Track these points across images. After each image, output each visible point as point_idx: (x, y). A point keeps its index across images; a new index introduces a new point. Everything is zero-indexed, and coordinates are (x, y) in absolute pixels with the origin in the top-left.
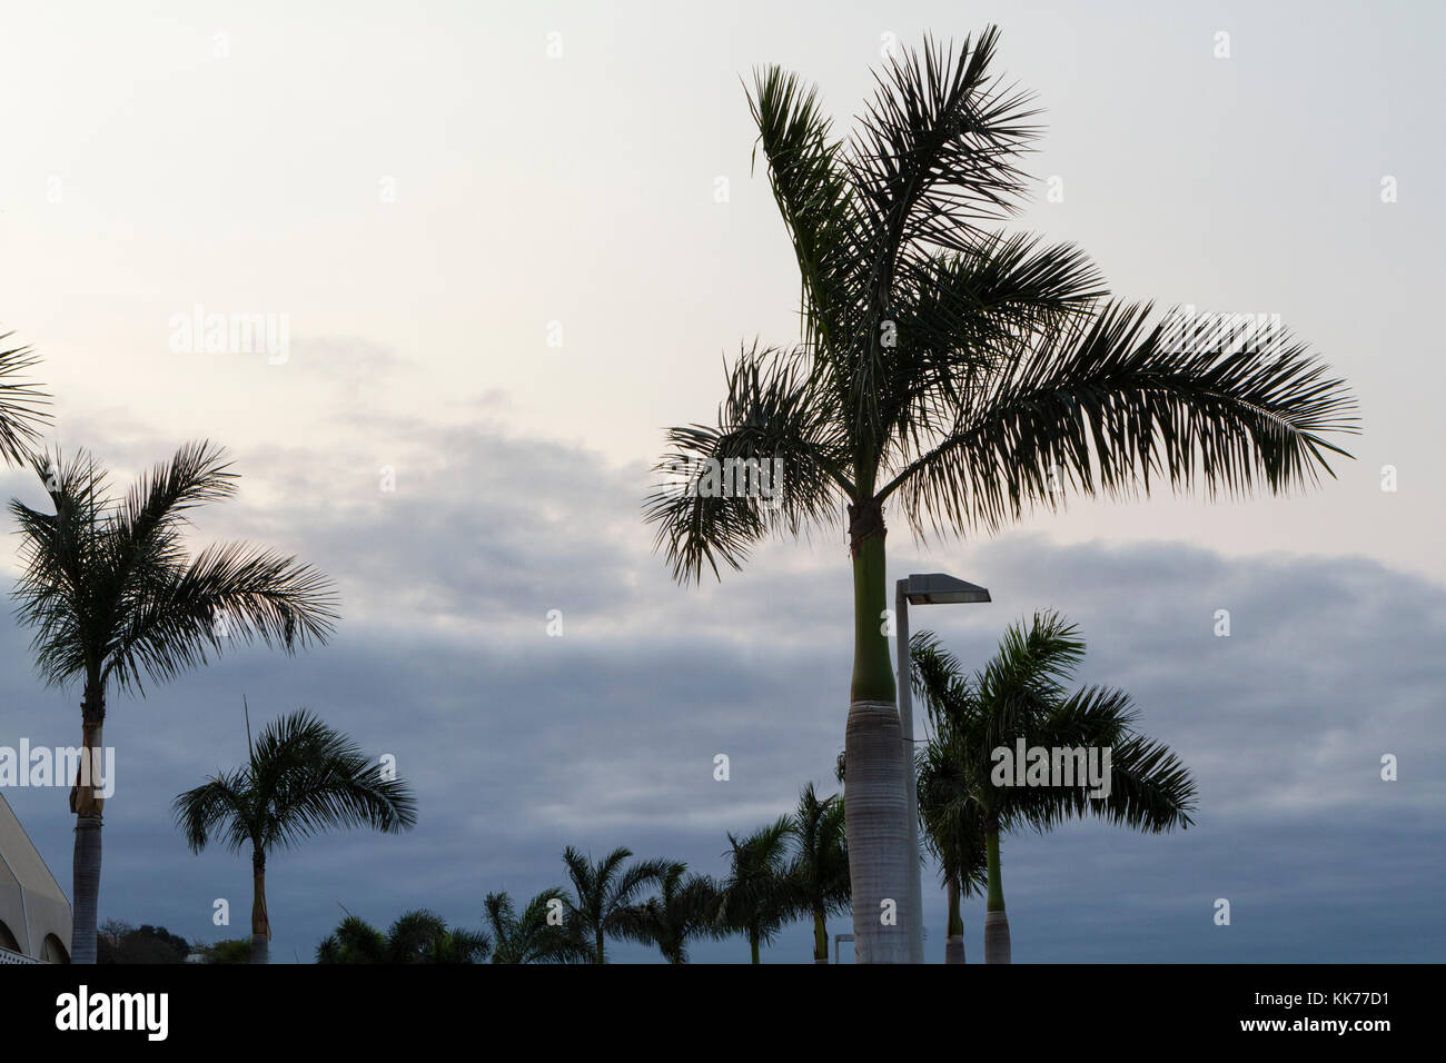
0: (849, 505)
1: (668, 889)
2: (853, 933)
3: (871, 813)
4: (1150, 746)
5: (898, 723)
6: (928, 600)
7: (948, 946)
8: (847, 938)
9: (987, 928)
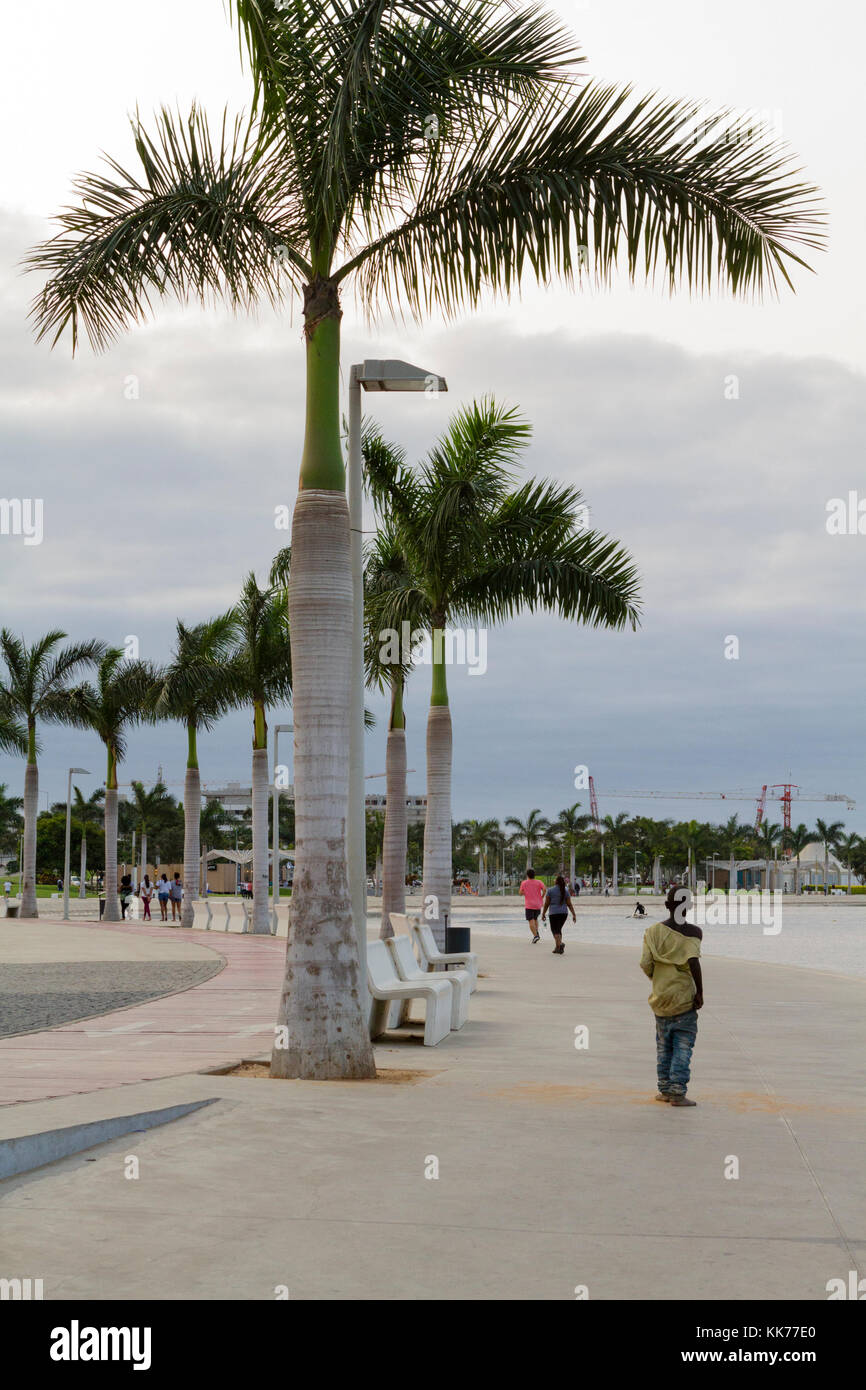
0: (304, 285)
1: (104, 675)
2: (293, 724)
3: (315, 605)
4: (602, 539)
5: (346, 513)
6: (382, 387)
7: (389, 739)
8: (287, 729)
9: (429, 723)
